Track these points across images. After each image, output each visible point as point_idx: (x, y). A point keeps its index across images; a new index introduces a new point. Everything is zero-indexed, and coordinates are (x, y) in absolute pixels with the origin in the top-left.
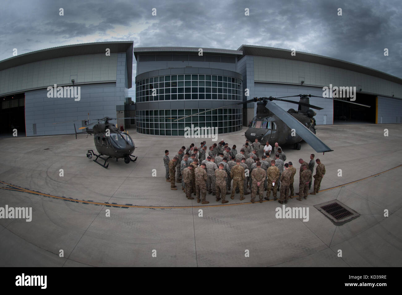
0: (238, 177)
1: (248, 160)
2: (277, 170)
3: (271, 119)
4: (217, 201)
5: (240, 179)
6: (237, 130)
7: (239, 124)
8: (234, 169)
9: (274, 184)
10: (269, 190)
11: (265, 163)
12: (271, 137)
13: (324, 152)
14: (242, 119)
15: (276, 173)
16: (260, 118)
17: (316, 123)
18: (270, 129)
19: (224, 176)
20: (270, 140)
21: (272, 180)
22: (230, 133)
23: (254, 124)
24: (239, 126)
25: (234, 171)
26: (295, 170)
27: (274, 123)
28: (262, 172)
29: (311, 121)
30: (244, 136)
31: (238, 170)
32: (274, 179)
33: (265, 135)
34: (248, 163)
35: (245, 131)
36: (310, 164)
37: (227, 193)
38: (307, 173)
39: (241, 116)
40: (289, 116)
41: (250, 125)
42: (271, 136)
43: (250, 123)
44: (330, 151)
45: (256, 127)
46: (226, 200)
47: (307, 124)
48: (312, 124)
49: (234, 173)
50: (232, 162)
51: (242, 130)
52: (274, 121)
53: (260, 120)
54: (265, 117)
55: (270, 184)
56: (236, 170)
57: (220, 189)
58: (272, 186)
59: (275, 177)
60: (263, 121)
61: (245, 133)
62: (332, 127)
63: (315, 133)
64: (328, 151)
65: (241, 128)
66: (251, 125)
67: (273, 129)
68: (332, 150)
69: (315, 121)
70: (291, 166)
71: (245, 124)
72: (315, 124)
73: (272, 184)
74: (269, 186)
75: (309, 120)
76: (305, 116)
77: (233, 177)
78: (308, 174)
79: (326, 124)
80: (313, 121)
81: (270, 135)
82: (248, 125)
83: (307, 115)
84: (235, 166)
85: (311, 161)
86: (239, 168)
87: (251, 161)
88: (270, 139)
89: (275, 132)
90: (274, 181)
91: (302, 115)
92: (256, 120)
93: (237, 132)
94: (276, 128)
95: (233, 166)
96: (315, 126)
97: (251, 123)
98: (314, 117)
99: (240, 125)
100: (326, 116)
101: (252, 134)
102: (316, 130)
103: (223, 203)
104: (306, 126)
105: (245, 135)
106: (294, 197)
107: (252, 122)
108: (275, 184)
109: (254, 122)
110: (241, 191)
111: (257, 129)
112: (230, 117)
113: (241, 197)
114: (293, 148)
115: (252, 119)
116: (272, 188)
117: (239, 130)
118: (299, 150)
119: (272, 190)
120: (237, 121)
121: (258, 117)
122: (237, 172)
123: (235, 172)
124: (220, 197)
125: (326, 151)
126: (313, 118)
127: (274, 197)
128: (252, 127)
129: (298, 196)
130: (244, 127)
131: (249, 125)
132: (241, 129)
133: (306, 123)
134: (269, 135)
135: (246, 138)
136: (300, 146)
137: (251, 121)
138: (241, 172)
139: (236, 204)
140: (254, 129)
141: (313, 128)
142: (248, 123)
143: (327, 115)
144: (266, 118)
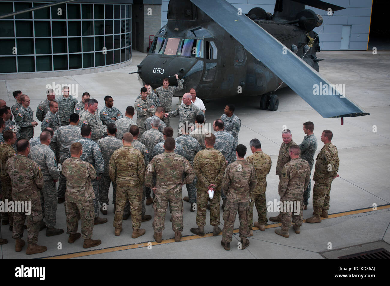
0: (128, 178)
1: (147, 134)
2: (220, 159)
3: (204, 33)
4: (69, 242)
5: (132, 183)
6: (117, 61)
7: (123, 45)
8: (118, 157)
9: (211, 194)
10: (203, 209)
11: (189, 141)
12: (204, 78)
13: (342, 117)
14: (130, 32)
15: (217, 167)
16: (177, 29)
17: (320, 45)
18: (199, 59)
19: (87, 175)
20: (201, 86)
21: (207, 184)
22: (101, 68)
23: (162, 46)
24: (123, 51)
25: (117, 162)
26: (267, 161)
27: (212, 44)
28: (175, 163)
29: (308, 40)
30: (137, 75)
31: (129, 159)
32: (212, 181)
33: (189, 73)
34: (147, 141)
35: (139, 62)
36: (303, 145)
37: (96, 219)
38: (300, 168)
39: (127, 25)
40: (251, 24)
41: (151, 48)
42: (203, 76)
43: (151, 42)
44: (359, 114)
45: (165, 53)
46: (94, 238)
47: (295, 47)
48: (308, 47)
49: (118, 168)
50: (112, 141)
51: (130, 61)
52: (212, 39)
53: (176, 34)
54: (189, 27)
55: (203, 195)
56: (122, 161)
57: (77, 209)
58: (208, 199)
59: (215, 177)
60: (184, 37)
61: (139, 67)
62: (364, 55)
63: (317, 70)
64: (354, 115)
65: (128, 55)
66: (154, 48)
67: (208, 58)
68: (364, 111)
69: (317, 40)
70: (258, 150)
71: (138, 46)
72: (319, 47)
73: (206, 192)
74: (200, 198)
75: (302, 36)
76: (292, 27)
77: (116, 177)
78: (301, 171)
79: (346, 48)
80: (312, 39)
81: (201, 74)
82: (145, 48)
83: (298, 24)
84: (119, 151)
85: (306, 138)
86: (130, 156)
87: (157, 137)
88: (202, 82)
89: (213, 66)
90: (211, 187)
91: (285, 24)
92: (167, 35)
93: (119, 65)
94: (215, 56)
95: (115, 149)
96: (317, 53)
97: (154, 43)
98: (315, 30)
99: (126, 47)
100: (349, 28)
101: (155, 71)
102: (319, 64)
103: (85, 246)
104: (293, 50)
105: (139, 73)
106: (268, 227)
107: (156, 38)
108: (215, 193)
109: (162, 39)
110: (134, 213)
111: (168, 57)
112: (100, 26)
113: (136, 228)
114: (259, 105)
115: (155, 33)
116: (209, 203)
117: (123, 60)
118: (273, 112)
119: (209, 208)
120: (117, 38)
121: (170, 26)
122: (125, 165)
123: (120, 165)
124: (79, 230)
125: (348, 115)
126: (314, 33)
127: (213, 227)
128: (157, 51)
129: (279, 224)
130: (134, 54)
131: (148, 49)
132: (128, 59)
133: (294, 45)
134: (197, 73)
135: (141, 80)
136: (277, 102)
137: (153, 38)
138: (134, 164)
139: (121, 248)
140: (161, 56)
141: (313, 57)
142: (146, 43)
143: (351, 25)
144: (192, 31)
